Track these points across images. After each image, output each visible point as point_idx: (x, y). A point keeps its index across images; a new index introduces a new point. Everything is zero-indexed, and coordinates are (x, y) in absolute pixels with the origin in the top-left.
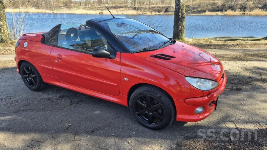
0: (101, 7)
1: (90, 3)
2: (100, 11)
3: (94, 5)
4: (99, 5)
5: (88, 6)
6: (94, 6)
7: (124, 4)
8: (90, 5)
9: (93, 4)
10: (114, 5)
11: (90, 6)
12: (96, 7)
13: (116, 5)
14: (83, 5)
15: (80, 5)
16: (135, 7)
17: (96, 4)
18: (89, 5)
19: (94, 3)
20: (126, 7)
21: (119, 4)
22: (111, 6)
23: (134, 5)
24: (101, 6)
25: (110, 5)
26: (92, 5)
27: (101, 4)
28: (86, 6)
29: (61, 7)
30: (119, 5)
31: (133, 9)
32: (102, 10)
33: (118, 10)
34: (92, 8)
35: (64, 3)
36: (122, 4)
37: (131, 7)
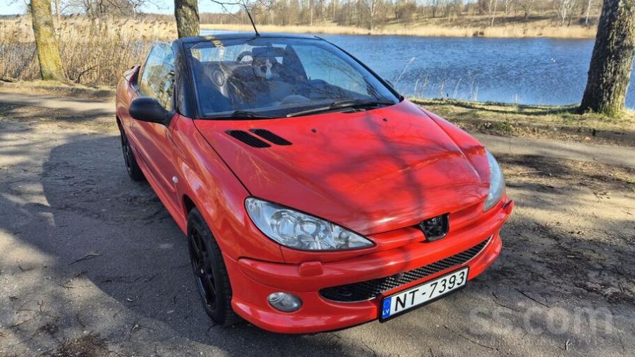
0: (482, 20)
1: (457, 11)
2: (479, 29)
3: (467, 15)
4: (481, 13)
5: (449, 18)
6: (467, 17)
7: (552, 8)
8: (455, 14)
9: (463, 13)
10: (521, 13)
11: (455, 17)
12: (469, 20)
13: (526, 14)
14: (441, 14)
15: (432, 15)
16: (583, 16)
17: (470, 11)
18: (452, 15)
19: (466, 10)
20: (554, 18)
21: (537, 9)
22: (512, 15)
23: (582, 13)
24: (483, 17)
25: (508, 14)
26: (461, 15)
27: (484, 12)
28: (445, 16)
29: (389, 20)
30: (535, 13)
31: (574, 24)
32: (485, 26)
33: (530, 25)
34: (460, 21)
35: (396, 13)
36: (545, 9)
37: (569, 18)
